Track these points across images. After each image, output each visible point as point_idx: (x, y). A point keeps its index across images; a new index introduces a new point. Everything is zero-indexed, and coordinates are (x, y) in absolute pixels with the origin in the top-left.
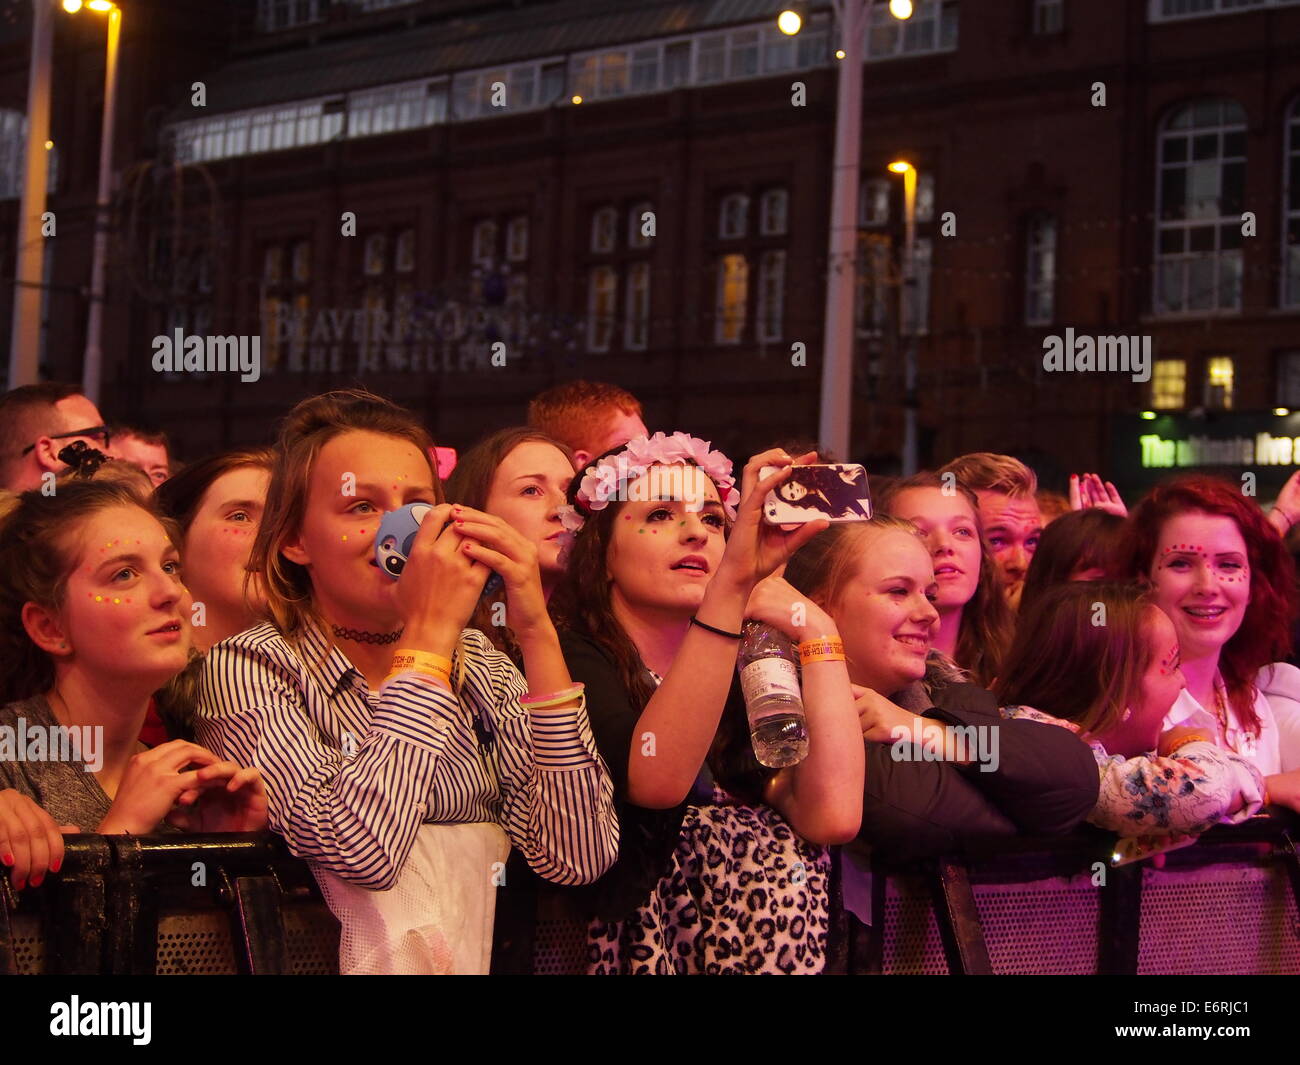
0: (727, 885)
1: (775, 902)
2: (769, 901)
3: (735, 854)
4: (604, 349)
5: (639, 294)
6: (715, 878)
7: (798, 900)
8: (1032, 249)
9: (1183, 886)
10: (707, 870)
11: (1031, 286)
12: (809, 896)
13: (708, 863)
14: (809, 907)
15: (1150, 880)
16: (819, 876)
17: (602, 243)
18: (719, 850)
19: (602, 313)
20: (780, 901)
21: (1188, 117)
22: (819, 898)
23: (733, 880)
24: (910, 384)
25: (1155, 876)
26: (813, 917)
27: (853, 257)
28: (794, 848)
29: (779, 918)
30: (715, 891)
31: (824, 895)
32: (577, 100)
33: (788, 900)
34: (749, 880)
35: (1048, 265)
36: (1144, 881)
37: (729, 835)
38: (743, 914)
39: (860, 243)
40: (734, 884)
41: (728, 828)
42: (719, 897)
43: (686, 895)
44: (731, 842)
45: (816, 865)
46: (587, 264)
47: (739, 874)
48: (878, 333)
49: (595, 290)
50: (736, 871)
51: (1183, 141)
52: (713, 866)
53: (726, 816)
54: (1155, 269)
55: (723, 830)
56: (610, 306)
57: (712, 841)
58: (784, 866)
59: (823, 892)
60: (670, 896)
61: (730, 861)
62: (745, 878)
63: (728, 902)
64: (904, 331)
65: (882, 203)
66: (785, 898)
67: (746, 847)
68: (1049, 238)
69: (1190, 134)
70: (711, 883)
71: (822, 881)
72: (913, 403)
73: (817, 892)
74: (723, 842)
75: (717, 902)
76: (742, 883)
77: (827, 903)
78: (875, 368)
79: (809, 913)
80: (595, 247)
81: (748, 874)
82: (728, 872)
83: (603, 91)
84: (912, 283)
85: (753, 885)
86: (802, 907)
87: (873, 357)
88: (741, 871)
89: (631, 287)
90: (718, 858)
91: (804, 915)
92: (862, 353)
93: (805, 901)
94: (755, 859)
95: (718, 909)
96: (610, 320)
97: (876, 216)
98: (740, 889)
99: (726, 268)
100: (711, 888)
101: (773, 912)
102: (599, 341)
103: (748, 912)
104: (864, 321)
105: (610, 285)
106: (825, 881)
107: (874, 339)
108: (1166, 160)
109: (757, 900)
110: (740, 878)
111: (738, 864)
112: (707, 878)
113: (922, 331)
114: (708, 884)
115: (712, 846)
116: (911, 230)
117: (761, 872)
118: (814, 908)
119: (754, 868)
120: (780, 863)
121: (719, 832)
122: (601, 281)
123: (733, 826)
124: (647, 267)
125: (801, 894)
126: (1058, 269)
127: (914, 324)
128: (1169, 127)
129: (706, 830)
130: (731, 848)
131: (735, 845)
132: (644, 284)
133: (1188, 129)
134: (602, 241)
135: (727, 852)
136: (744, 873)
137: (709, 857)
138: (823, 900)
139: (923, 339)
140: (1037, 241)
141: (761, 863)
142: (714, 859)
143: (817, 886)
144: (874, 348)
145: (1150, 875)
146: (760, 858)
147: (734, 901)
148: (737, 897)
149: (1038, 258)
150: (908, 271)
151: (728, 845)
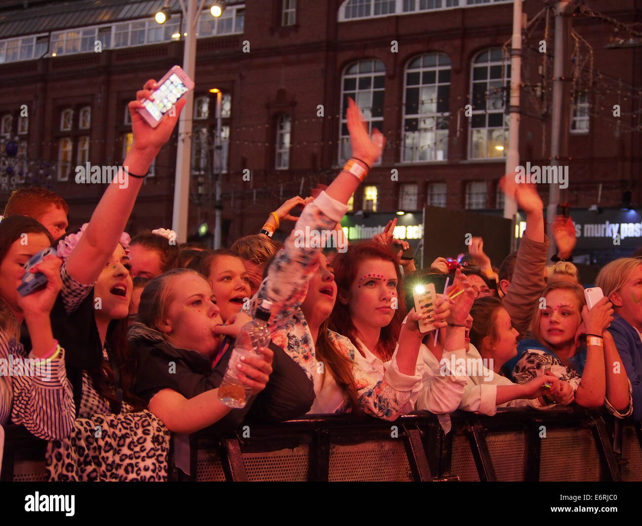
0: (114, 462)
1: (139, 469)
2: (135, 469)
3: (119, 445)
4: (66, 179)
5: (84, 152)
6: (108, 458)
7: (152, 467)
8: (279, 132)
9: (351, 453)
10: (103, 454)
11: (278, 151)
12: (157, 465)
13: (104, 450)
14: (157, 470)
15: (334, 450)
16: (163, 453)
17: (65, 127)
18: (111, 443)
19: (65, 161)
20: (142, 468)
21: (357, 68)
22: (162, 465)
23: (117, 459)
24: (218, 198)
25: (336, 448)
26: (159, 476)
27: (190, 134)
28: (152, 440)
29: (141, 477)
30: (107, 465)
31: (165, 464)
32: (54, 55)
33: (147, 467)
34: (126, 458)
35: (287, 139)
36: (331, 451)
37: (116, 435)
38: (122, 476)
39: (194, 127)
40: (117, 460)
41: (117, 432)
42: (109, 468)
43: (91, 465)
44: (117, 439)
45: (162, 447)
46: (58, 137)
47: (120, 455)
48: (202, 173)
49: (62, 150)
50: (119, 453)
51: (354, 80)
52: (106, 452)
53: (117, 425)
54: (340, 142)
55: (114, 433)
56: (69, 158)
57: (107, 439)
58: (145, 450)
59: (165, 462)
60: (83, 466)
61: (115, 449)
62: (124, 457)
63: (114, 471)
64: (215, 172)
65: (205, 108)
66: (145, 466)
67: (125, 441)
68: (288, 127)
69: (358, 76)
70: (105, 460)
71: (164, 456)
72: (220, 208)
73: (162, 462)
74: (113, 439)
75: (108, 471)
76: (122, 460)
77: (167, 468)
78: (201, 190)
79: (157, 474)
80: (62, 128)
81: (126, 455)
82: (114, 455)
83: (67, 50)
84: (220, 148)
85: (127, 461)
86: (154, 471)
87: (200, 184)
88: (121, 454)
89: (80, 149)
90: (109, 448)
91: (155, 475)
92: (194, 182)
93: (156, 468)
94: (129, 448)
95: (108, 474)
96: (69, 165)
97: (203, 115)
98: (120, 463)
99: (127, 139)
100: (105, 463)
101: (138, 474)
102: (63, 176)
103: (125, 475)
104: (195, 167)
105: (69, 147)
106: (166, 456)
107: (201, 176)
108: (345, 89)
109: (130, 469)
110: (121, 457)
111: (120, 450)
112: (103, 458)
113: (224, 172)
114: (104, 461)
115: (107, 442)
116: (219, 122)
117: (132, 454)
118: (160, 471)
119: (128, 452)
120: (142, 449)
121: (112, 433)
122: (65, 146)
123: (120, 430)
124: (88, 139)
125: (154, 464)
126: (291, 142)
127: (221, 169)
128: (347, 73)
129: (105, 432)
130: (117, 442)
131: (119, 441)
132: (87, 147)
133: (357, 74)
134: (66, 126)
135: (114, 444)
136: (124, 455)
137: (105, 447)
138: (165, 466)
139: (224, 175)
140: (282, 128)
141: (132, 450)
142: (107, 448)
143: (161, 459)
144: (200, 180)
145: (334, 447)
146: (132, 447)
147: (117, 469)
148: (119, 467)
149: (282, 136)
150: (217, 142)
151: (115, 441)
